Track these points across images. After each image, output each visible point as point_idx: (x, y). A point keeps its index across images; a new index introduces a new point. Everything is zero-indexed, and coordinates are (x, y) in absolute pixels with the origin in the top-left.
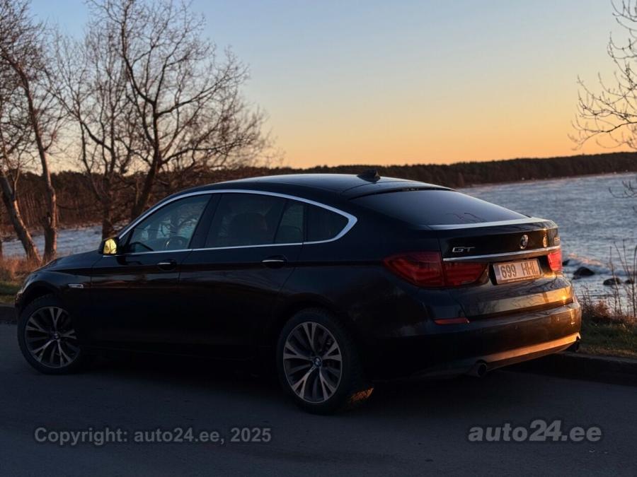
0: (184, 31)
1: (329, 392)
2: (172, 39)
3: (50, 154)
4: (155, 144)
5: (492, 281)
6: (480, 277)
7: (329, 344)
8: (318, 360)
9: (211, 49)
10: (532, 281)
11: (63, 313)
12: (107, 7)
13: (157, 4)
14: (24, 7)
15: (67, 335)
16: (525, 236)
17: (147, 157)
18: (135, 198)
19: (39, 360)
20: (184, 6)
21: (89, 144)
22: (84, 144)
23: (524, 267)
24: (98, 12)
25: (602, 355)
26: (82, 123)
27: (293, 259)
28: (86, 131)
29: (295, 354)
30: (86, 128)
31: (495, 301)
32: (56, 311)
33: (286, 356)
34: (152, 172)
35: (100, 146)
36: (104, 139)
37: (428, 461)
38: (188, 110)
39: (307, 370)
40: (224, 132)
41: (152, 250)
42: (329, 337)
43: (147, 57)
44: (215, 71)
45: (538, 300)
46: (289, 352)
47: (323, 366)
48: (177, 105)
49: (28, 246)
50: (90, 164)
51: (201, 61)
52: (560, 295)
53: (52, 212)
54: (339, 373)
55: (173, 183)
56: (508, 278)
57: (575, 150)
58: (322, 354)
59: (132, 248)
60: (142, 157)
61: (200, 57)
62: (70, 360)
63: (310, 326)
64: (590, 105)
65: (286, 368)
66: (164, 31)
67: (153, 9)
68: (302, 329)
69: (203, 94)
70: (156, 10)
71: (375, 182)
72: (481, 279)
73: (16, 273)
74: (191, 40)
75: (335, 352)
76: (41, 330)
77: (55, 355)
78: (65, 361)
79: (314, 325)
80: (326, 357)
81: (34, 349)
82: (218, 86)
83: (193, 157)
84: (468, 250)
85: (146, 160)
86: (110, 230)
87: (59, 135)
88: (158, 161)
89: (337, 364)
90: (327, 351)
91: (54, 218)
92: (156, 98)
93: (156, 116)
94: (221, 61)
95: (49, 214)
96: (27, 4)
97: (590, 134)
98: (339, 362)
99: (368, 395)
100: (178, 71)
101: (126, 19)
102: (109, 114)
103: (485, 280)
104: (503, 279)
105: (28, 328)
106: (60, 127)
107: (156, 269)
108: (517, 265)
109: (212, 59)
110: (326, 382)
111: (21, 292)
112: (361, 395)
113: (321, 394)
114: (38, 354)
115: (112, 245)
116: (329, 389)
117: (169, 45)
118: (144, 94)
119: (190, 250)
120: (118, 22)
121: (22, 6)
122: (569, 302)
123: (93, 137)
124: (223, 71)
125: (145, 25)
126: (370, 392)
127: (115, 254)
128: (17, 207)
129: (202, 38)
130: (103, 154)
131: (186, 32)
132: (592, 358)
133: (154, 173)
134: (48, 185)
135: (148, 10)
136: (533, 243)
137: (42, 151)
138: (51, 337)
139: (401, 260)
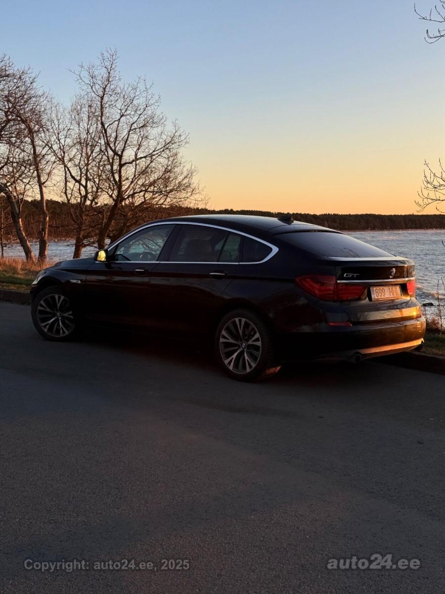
0: (145, 106)
1: (250, 366)
2: (136, 111)
3: (45, 187)
4: (119, 185)
5: (369, 298)
6: (361, 296)
7: (252, 334)
8: (244, 344)
9: (163, 120)
10: (393, 301)
11: (64, 299)
12: (92, 85)
13: (127, 86)
14: (33, 80)
15: (66, 315)
16: (394, 269)
17: (112, 194)
18: (102, 223)
19: (46, 330)
20: (146, 88)
21: (69, 182)
22: (66, 182)
23: (391, 290)
24: (85, 87)
25: (437, 354)
26: (65, 166)
27: (232, 274)
28: (68, 172)
29: (228, 339)
30: (69, 170)
31: (368, 313)
32: (59, 298)
33: (222, 340)
34: (116, 205)
35: (77, 184)
36: (81, 179)
37: (320, 417)
38: (143, 163)
39: (236, 350)
40: (166, 181)
41: (130, 260)
42: (253, 329)
43: (117, 123)
44: (164, 137)
45: (395, 314)
46: (224, 337)
47: (248, 349)
48: (136, 159)
49: (28, 252)
50: (69, 196)
51: (156, 129)
52: (412, 312)
53: (45, 228)
54: (259, 354)
55: (129, 214)
56: (379, 297)
57: (418, 212)
58: (247, 340)
59: (116, 257)
60: (108, 194)
61: (154, 125)
62: (67, 333)
63: (240, 321)
64: (432, 181)
65: (221, 347)
66: (131, 105)
67: (123, 89)
68: (234, 322)
69: (155, 153)
70: (126, 89)
71: (289, 224)
72: (362, 297)
73: (21, 269)
74: (150, 112)
75: (257, 340)
76: (48, 310)
77: (57, 328)
78: (64, 332)
79: (243, 320)
80: (250, 342)
81: (42, 323)
82: (166, 147)
83: (144, 196)
84: (355, 276)
85: (111, 196)
86: (81, 244)
87: (53, 174)
88: (120, 197)
89: (257, 348)
90: (251, 339)
91: (47, 233)
92: (122, 152)
93: (121, 166)
94: (169, 129)
95: (43, 230)
96: (35, 78)
97: (430, 201)
98: (259, 347)
99: (277, 371)
100: (139, 134)
101: (104, 95)
102: (86, 162)
103: (364, 298)
104: (376, 298)
105: (39, 308)
106: (54, 168)
107: (133, 274)
108: (386, 288)
109: (163, 128)
110: (249, 360)
111: (35, 282)
112: (272, 370)
113: (244, 367)
114: (45, 326)
115: (102, 255)
116: (251, 365)
117: (134, 115)
118: (113, 148)
119: (158, 262)
120: (99, 96)
121: (31, 79)
122: (418, 317)
123: (73, 177)
124: (170, 136)
125: (117, 100)
126: (278, 368)
127: (104, 261)
128: (21, 223)
129: (158, 112)
130: (79, 190)
131: (146, 107)
132: (429, 356)
133: (117, 206)
134: (43, 209)
135: (120, 89)
136: (398, 274)
137: (41, 185)
138: (54, 315)
139: (308, 280)
